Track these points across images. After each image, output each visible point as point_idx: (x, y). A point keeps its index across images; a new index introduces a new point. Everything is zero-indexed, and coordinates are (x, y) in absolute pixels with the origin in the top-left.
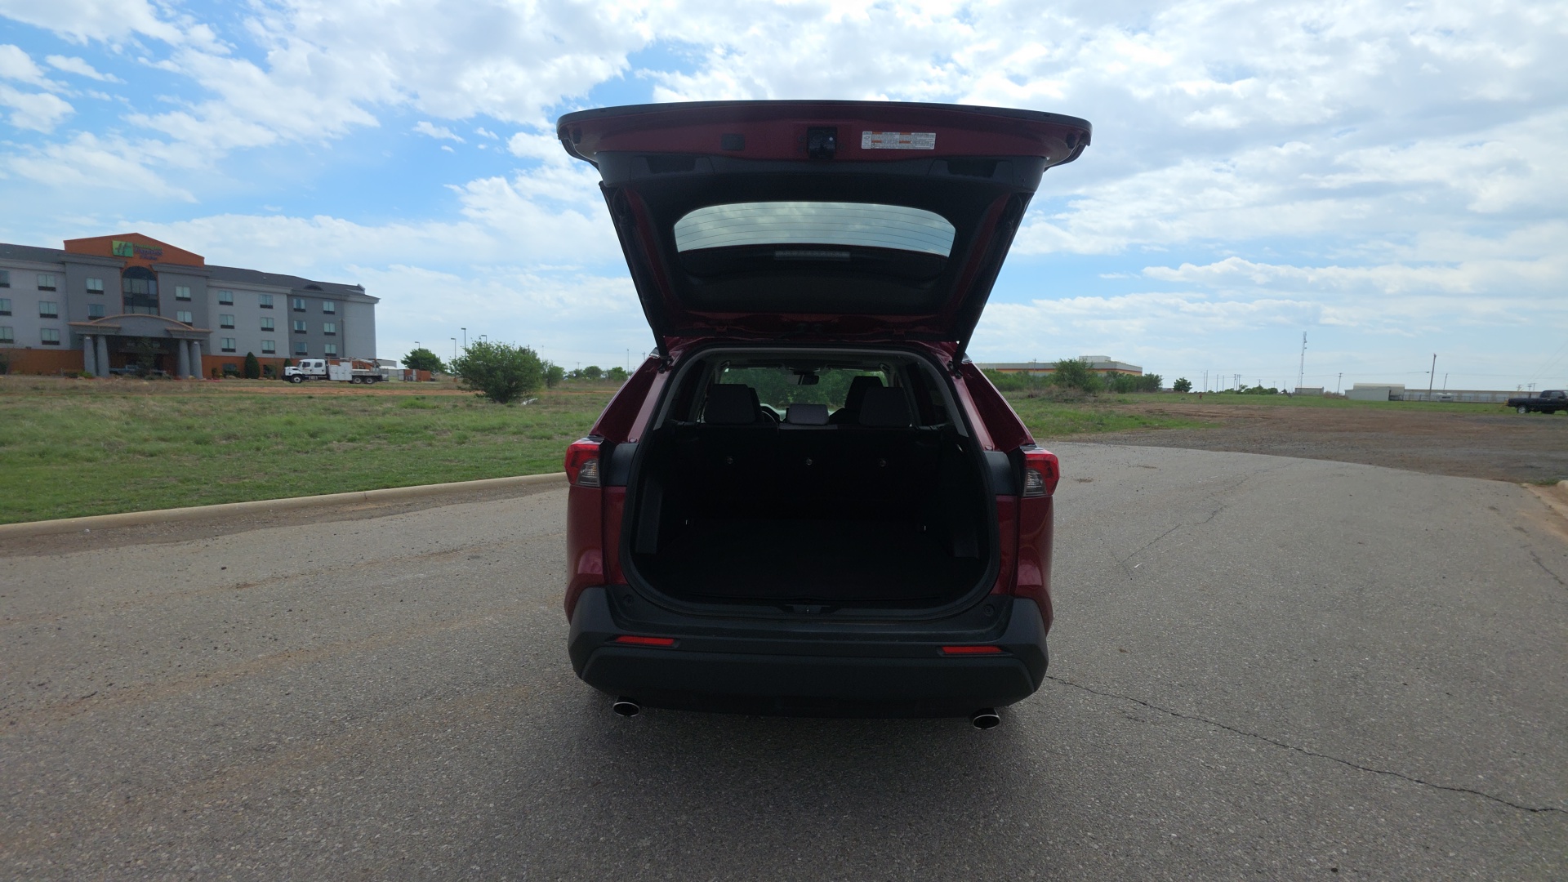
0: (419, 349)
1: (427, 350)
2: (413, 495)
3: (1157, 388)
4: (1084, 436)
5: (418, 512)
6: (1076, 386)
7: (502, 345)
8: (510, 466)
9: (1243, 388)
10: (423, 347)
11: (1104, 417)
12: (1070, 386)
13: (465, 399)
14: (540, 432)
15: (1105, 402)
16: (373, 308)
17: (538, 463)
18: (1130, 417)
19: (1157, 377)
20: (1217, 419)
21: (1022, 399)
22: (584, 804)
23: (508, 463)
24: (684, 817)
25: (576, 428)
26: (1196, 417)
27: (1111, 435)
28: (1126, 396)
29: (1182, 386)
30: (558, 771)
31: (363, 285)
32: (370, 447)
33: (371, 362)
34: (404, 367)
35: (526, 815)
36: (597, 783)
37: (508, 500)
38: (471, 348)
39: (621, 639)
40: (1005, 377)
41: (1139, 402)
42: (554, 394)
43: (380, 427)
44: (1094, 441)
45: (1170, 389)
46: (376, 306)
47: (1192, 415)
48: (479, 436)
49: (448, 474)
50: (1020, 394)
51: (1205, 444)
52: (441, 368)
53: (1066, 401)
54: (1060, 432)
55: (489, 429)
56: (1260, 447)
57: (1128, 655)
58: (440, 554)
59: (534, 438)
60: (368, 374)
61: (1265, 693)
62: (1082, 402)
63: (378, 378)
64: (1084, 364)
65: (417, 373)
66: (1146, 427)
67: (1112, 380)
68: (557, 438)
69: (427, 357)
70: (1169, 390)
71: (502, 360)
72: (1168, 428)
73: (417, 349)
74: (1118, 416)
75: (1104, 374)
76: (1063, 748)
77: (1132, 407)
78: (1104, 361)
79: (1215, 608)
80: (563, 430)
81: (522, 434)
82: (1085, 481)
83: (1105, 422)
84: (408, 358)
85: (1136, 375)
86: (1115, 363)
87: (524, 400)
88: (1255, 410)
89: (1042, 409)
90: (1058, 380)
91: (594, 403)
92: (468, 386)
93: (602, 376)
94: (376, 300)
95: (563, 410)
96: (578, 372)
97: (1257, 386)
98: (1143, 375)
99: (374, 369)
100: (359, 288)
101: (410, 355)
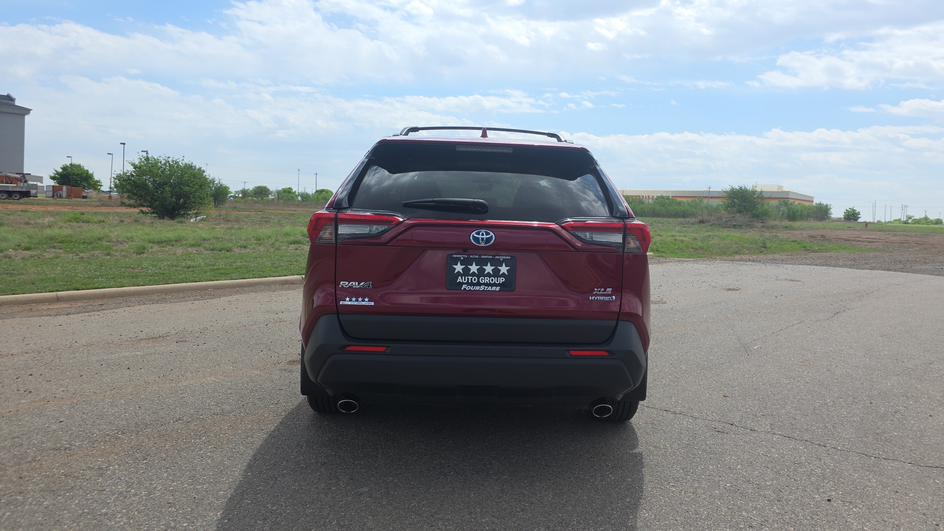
0: (71, 165)
1: (80, 166)
2: (104, 296)
3: (828, 217)
4: (747, 257)
5: (113, 310)
6: (745, 212)
7: (170, 160)
8: (193, 272)
9: (910, 218)
10: (76, 162)
11: (766, 241)
12: (740, 212)
13: (129, 216)
14: (218, 245)
15: (772, 227)
16: (24, 118)
17: (222, 271)
18: (793, 241)
19: (827, 206)
20: (874, 244)
21: (693, 224)
22: (317, 473)
23: (192, 271)
24: (391, 478)
25: (255, 242)
26: (854, 243)
27: (771, 256)
28: (797, 224)
29: (852, 216)
30: (295, 458)
31: (13, 95)
32: (47, 256)
33: (18, 176)
34: (52, 183)
35: (276, 478)
36: (325, 464)
37: (198, 302)
38: (137, 163)
39: (348, 348)
40: (680, 204)
41: (805, 228)
42: (223, 213)
43: (52, 238)
44: (753, 261)
45: (841, 218)
46: (27, 117)
47: (851, 240)
48: (156, 248)
49: (134, 279)
50: (692, 220)
51: (854, 264)
52: (95, 185)
53: (734, 226)
54: (724, 253)
55: (166, 241)
56: (904, 267)
57: (728, 399)
58: (149, 339)
59: (212, 250)
60: (15, 190)
61: (824, 419)
62: (750, 228)
63: (26, 194)
64: (754, 192)
65: (68, 190)
66: (807, 250)
67: (783, 208)
68: (237, 251)
69: (80, 172)
70: (839, 220)
71: (171, 175)
72: (826, 251)
73: (68, 164)
74: (781, 240)
75: (775, 203)
76: (665, 445)
77: (797, 232)
78: (776, 190)
79: (808, 373)
80: (241, 243)
81: (200, 246)
82: (733, 290)
83: (768, 245)
84: (58, 173)
85: (807, 204)
86: (788, 192)
87: (191, 218)
88: (912, 237)
89: (709, 233)
90: (729, 207)
91: (266, 221)
92: (132, 202)
93: (270, 197)
94: (27, 111)
95: (236, 226)
96: (245, 193)
97: (922, 216)
98: (814, 204)
99: (22, 184)
100: (9, 98)
101: (60, 170)
